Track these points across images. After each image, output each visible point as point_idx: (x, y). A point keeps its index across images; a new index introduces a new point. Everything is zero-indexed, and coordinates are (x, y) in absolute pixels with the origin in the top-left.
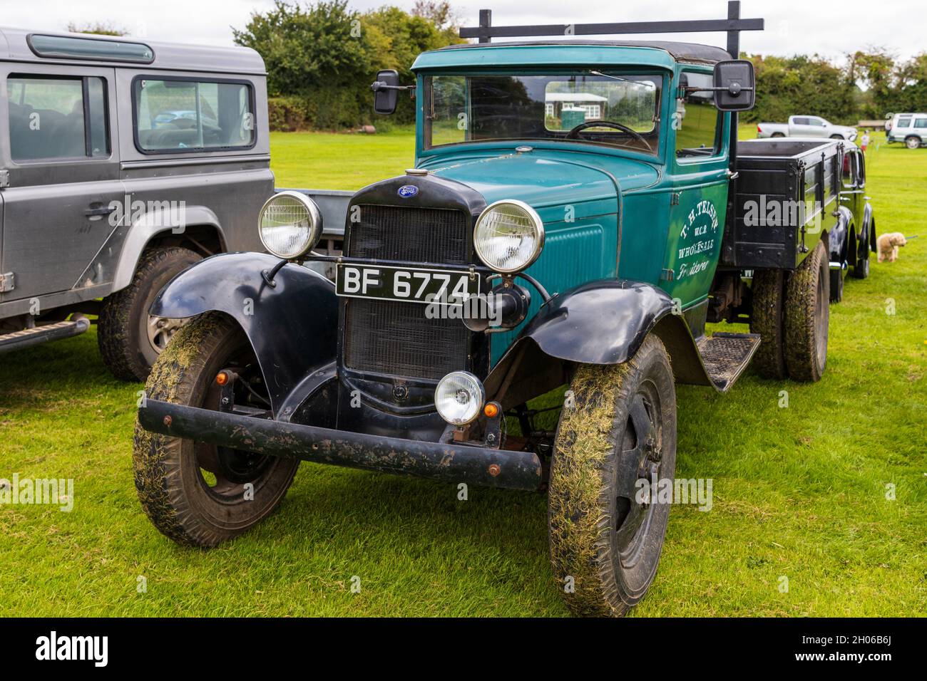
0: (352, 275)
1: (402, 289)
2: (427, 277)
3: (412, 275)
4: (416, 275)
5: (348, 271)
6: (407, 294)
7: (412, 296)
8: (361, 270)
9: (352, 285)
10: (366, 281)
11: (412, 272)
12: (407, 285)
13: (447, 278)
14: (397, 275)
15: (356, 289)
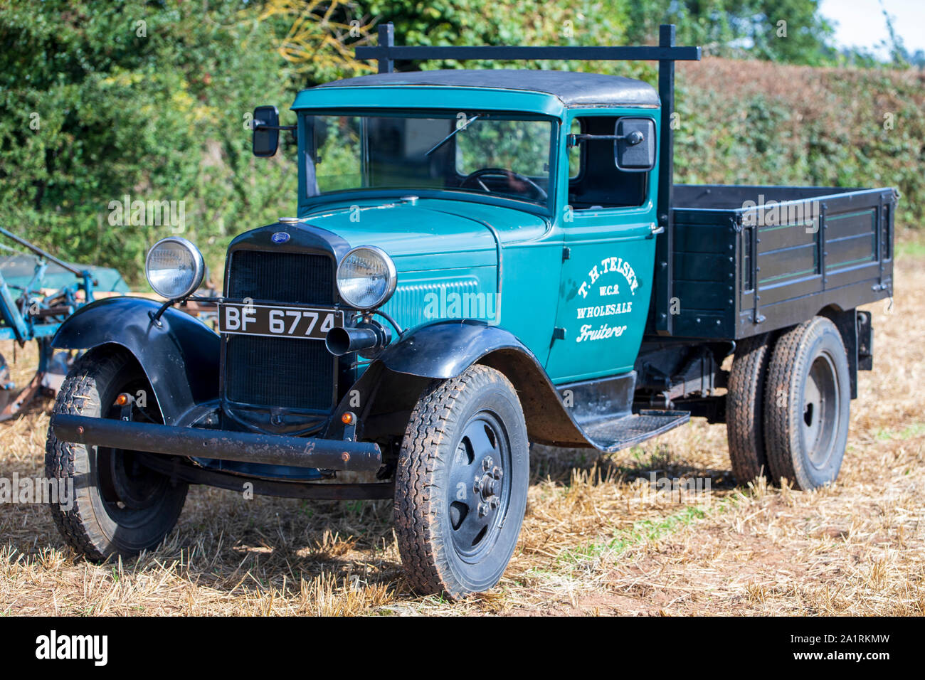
0: (233, 314)
1: (277, 326)
2: (298, 315)
3: (285, 313)
4: (289, 313)
5: (228, 310)
6: (281, 330)
7: (286, 332)
8: (240, 309)
9: (233, 323)
10: (245, 320)
11: (285, 311)
12: (281, 323)
13: (316, 316)
14: (272, 313)
15: (236, 327)
